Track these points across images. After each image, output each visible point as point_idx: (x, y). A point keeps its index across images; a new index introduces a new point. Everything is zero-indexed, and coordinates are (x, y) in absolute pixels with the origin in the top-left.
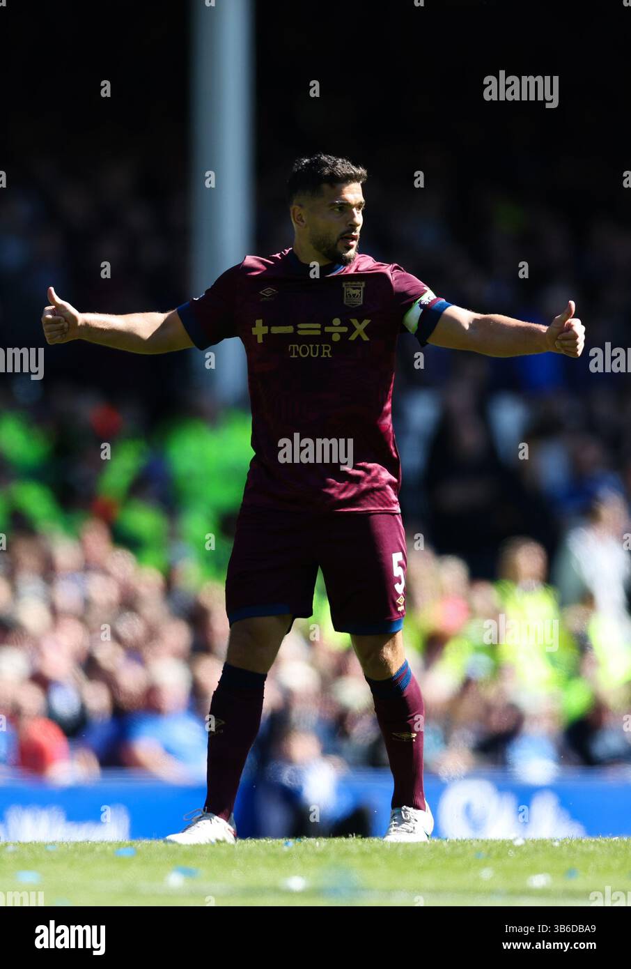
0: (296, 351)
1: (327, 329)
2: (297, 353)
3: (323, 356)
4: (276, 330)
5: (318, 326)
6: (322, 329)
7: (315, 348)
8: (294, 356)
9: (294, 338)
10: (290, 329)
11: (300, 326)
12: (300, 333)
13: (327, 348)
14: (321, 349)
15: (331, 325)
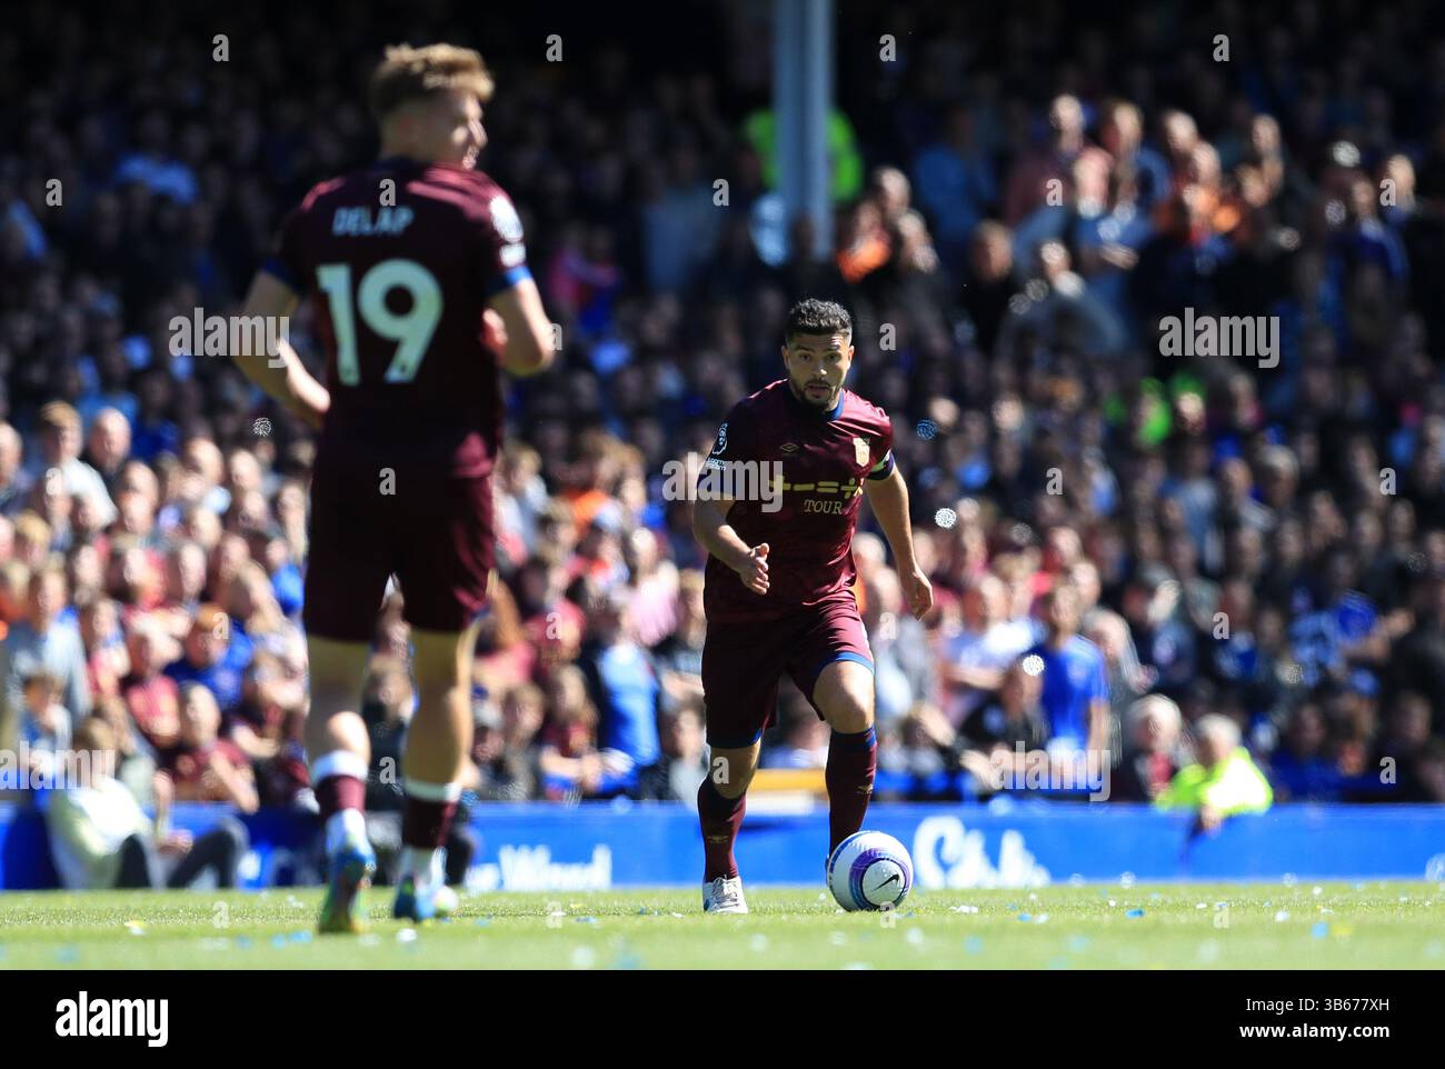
0: (811, 505)
1: (844, 488)
2: (812, 508)
3: (835, 512)
4: (798, 488)
5: (836, 484)
6: (839, 488)
7: (827, 507)
8: (808, 510)
9: (813, 495)
10: (811, 487)
11: (821, 484)
12: (819, 490)
13: (838, 505)
14: (833, 507)
15: (847, 484)
